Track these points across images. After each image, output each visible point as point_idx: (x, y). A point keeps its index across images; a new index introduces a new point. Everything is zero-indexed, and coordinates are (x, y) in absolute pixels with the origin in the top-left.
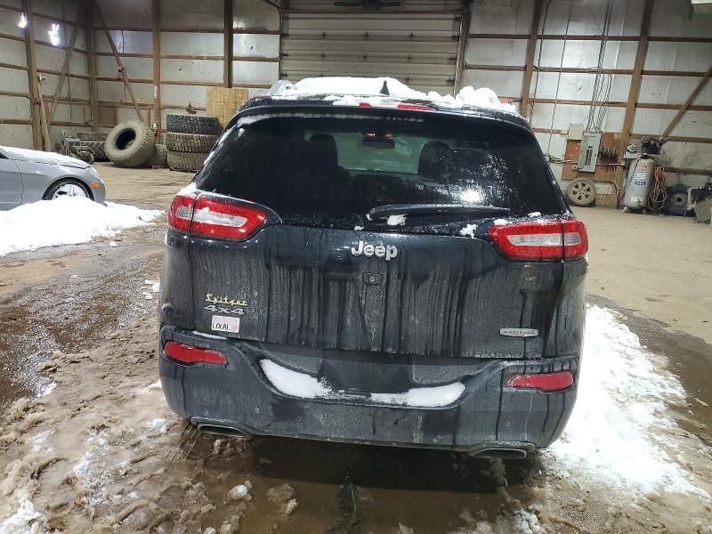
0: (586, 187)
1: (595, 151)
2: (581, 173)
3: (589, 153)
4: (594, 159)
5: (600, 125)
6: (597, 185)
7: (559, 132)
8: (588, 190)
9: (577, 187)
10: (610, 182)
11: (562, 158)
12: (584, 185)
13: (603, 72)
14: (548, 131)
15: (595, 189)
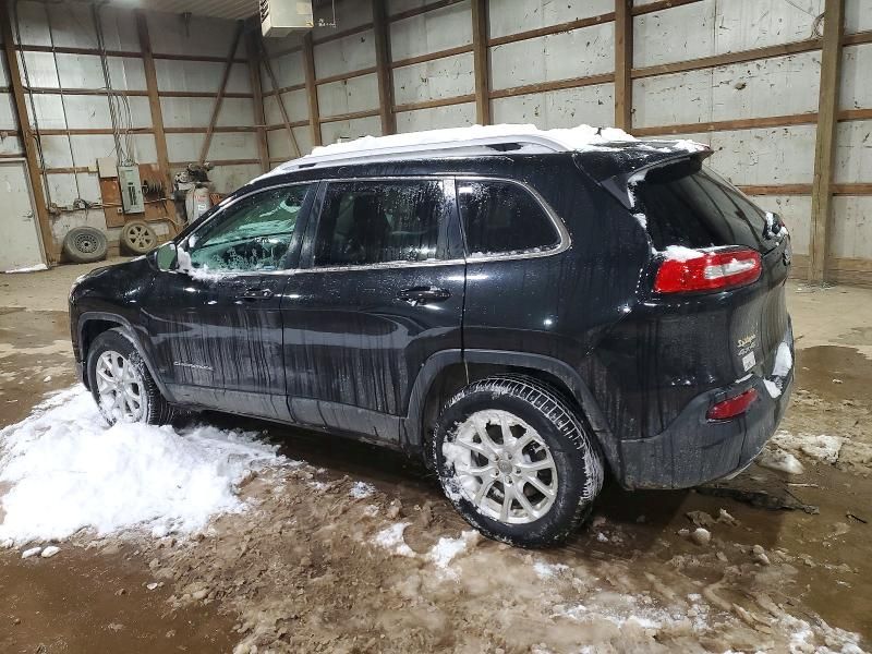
0: (143, 232)
1: (138, 187)
2: (128, 216)
3: (132, 191)
4: (140, 197)
5: (132, 156)
6: (153, 226)
7: (86, 170)
8: (146, 234)
9: (132, 233)
10: (164, 221)
11: (100, 202)
12: (139, 230)
13: (116, 94)
14: (71, 171)
15: (152, 231)
